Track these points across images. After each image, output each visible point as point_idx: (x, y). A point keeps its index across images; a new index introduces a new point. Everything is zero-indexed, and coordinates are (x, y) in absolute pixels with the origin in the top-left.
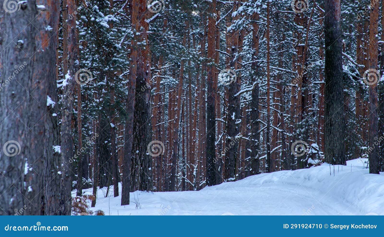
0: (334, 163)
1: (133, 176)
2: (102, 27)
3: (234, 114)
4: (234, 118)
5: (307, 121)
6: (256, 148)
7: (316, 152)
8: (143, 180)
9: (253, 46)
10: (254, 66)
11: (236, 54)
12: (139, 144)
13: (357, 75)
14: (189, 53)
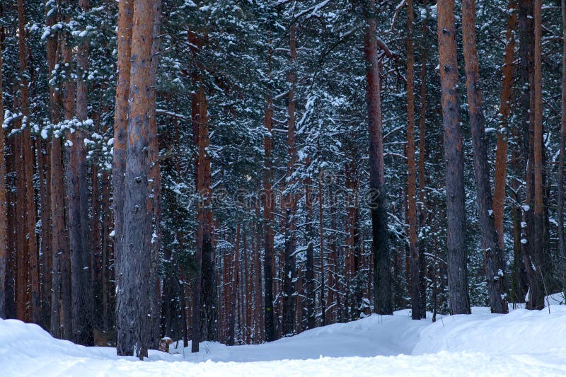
0: (382, 313)
1: (201, 328)
2: (175, 194)
3: (290, 273)
4: (290, 277)
5: (358, 278)
6: (311, 306)
7: (367, 306)
8: (210, 331)
9: (307, 208)
10: (308, 227)
11: (291, 216)
12: (205, 299)
13: (403, 234)
14: (250, 215)
